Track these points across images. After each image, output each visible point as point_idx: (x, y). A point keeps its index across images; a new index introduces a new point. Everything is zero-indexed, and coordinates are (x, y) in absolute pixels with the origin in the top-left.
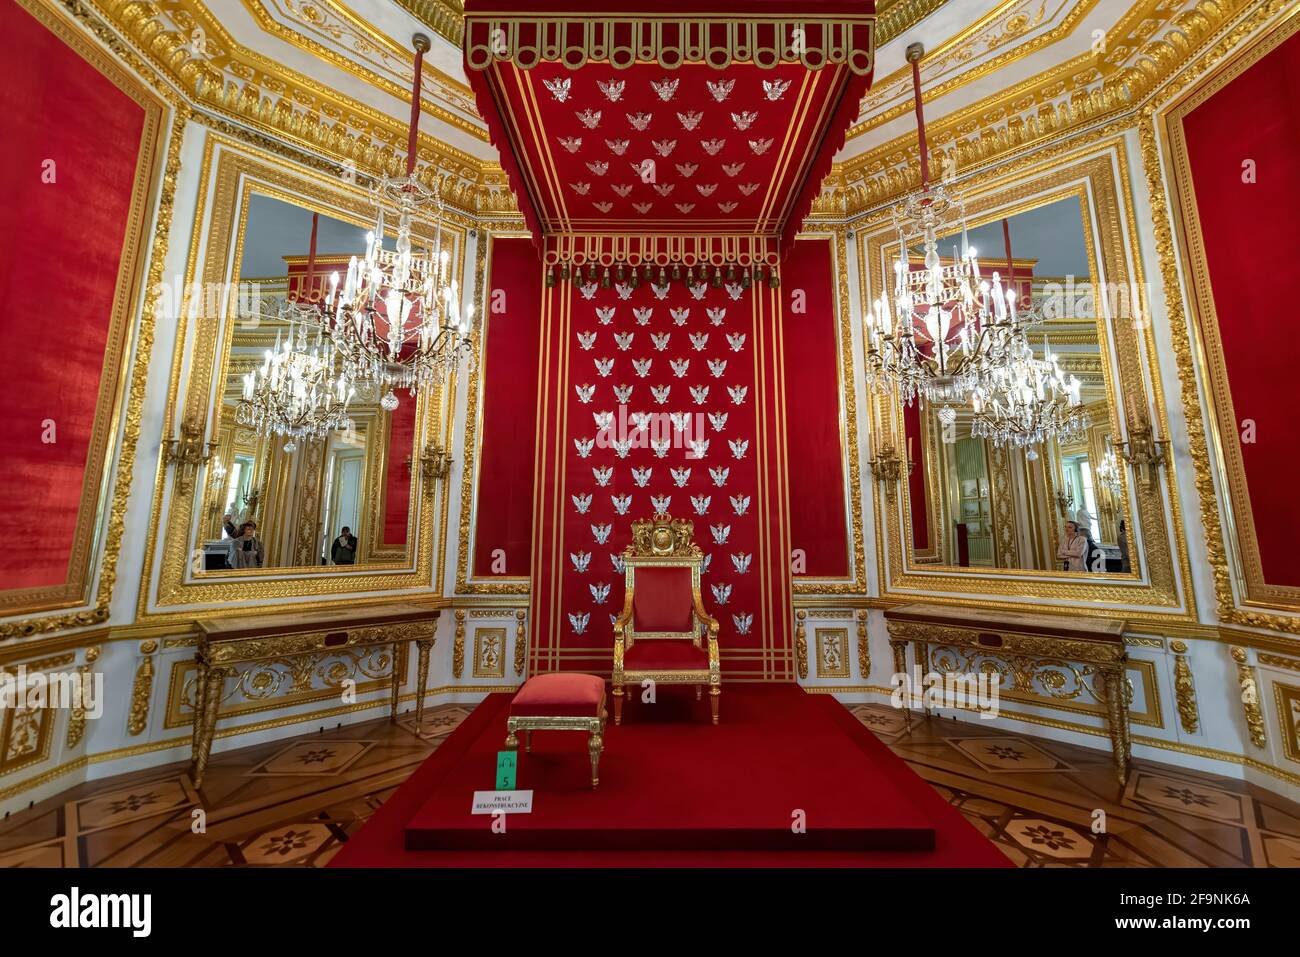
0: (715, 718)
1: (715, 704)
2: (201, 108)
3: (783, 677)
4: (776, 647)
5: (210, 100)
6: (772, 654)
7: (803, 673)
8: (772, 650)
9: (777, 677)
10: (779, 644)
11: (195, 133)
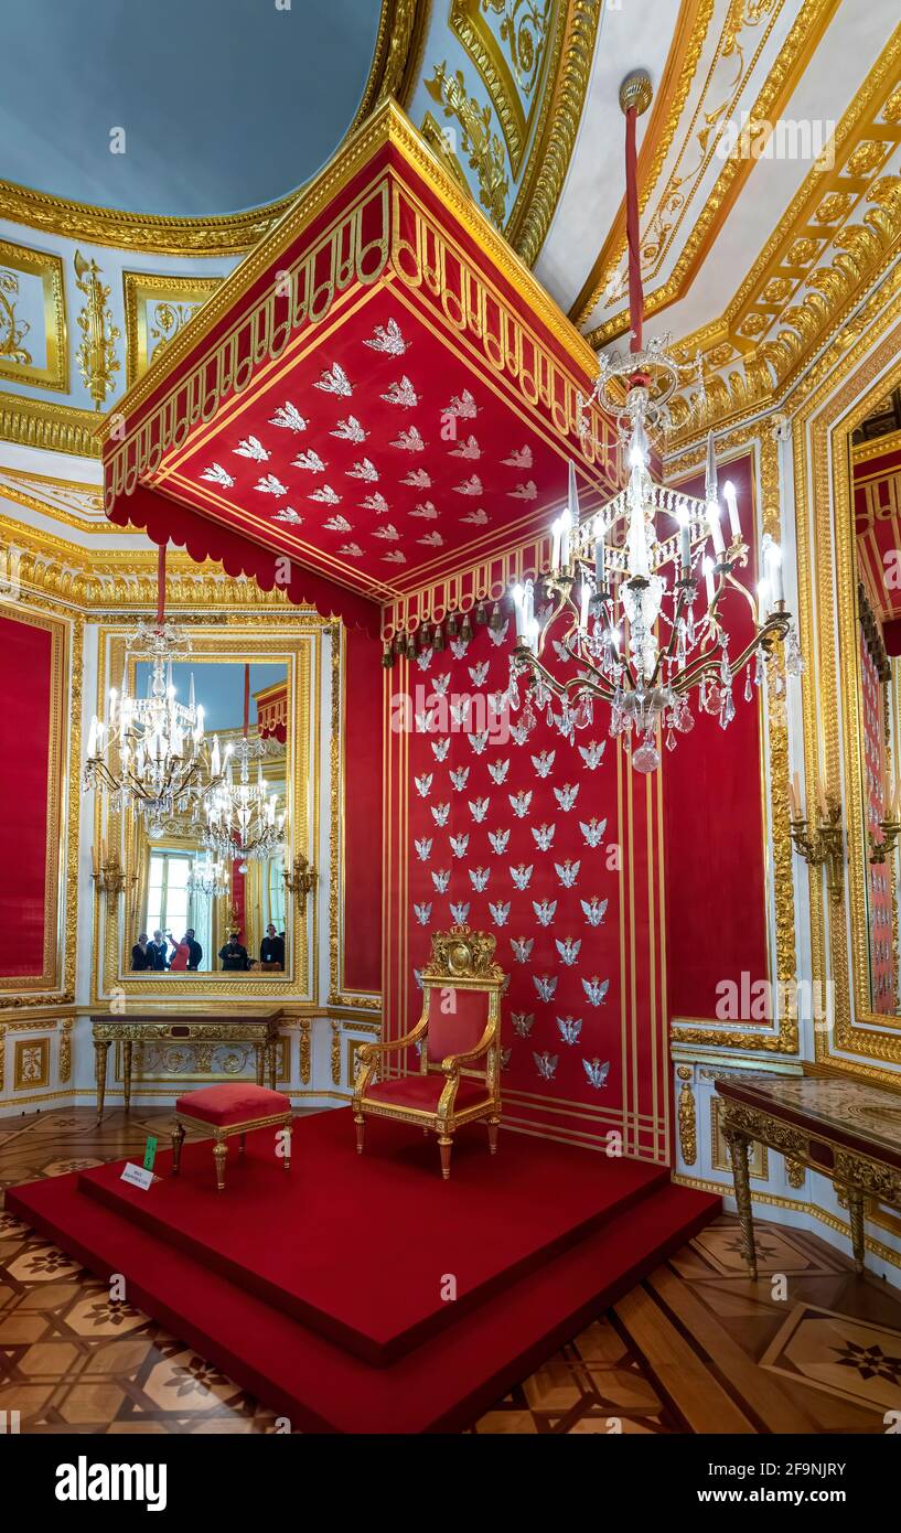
0: (445, 1171)
1: (445, 1156)
2: (94, 610)
3: (651, 1155)
4: (640, 1112)
5: (98, 603)
6: (636, 1120)
7: (691, 1158)
8: (636, 1114)
9: (642, 1153)
10: (646, 1108)
11: (92, 631)
